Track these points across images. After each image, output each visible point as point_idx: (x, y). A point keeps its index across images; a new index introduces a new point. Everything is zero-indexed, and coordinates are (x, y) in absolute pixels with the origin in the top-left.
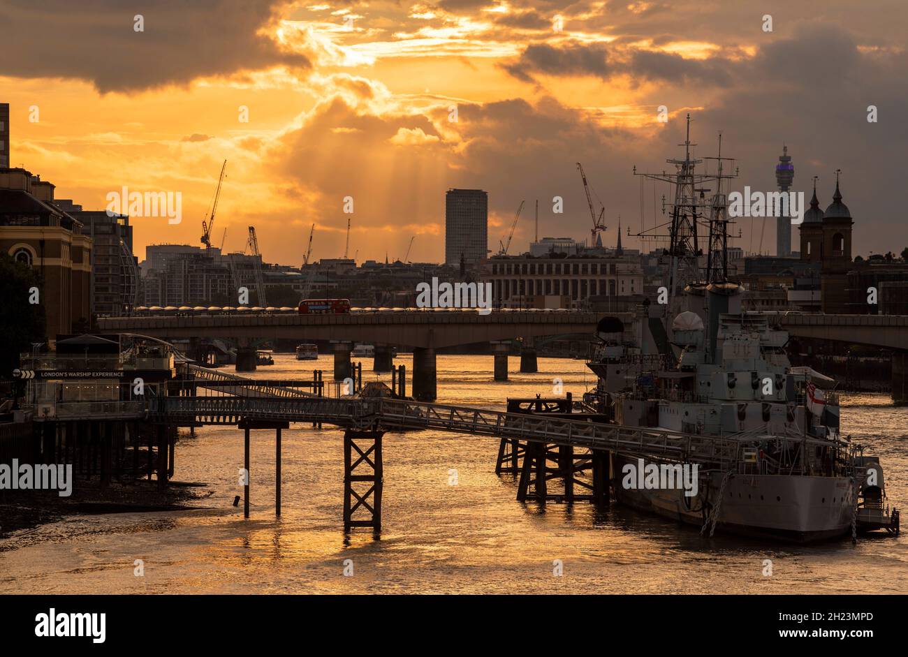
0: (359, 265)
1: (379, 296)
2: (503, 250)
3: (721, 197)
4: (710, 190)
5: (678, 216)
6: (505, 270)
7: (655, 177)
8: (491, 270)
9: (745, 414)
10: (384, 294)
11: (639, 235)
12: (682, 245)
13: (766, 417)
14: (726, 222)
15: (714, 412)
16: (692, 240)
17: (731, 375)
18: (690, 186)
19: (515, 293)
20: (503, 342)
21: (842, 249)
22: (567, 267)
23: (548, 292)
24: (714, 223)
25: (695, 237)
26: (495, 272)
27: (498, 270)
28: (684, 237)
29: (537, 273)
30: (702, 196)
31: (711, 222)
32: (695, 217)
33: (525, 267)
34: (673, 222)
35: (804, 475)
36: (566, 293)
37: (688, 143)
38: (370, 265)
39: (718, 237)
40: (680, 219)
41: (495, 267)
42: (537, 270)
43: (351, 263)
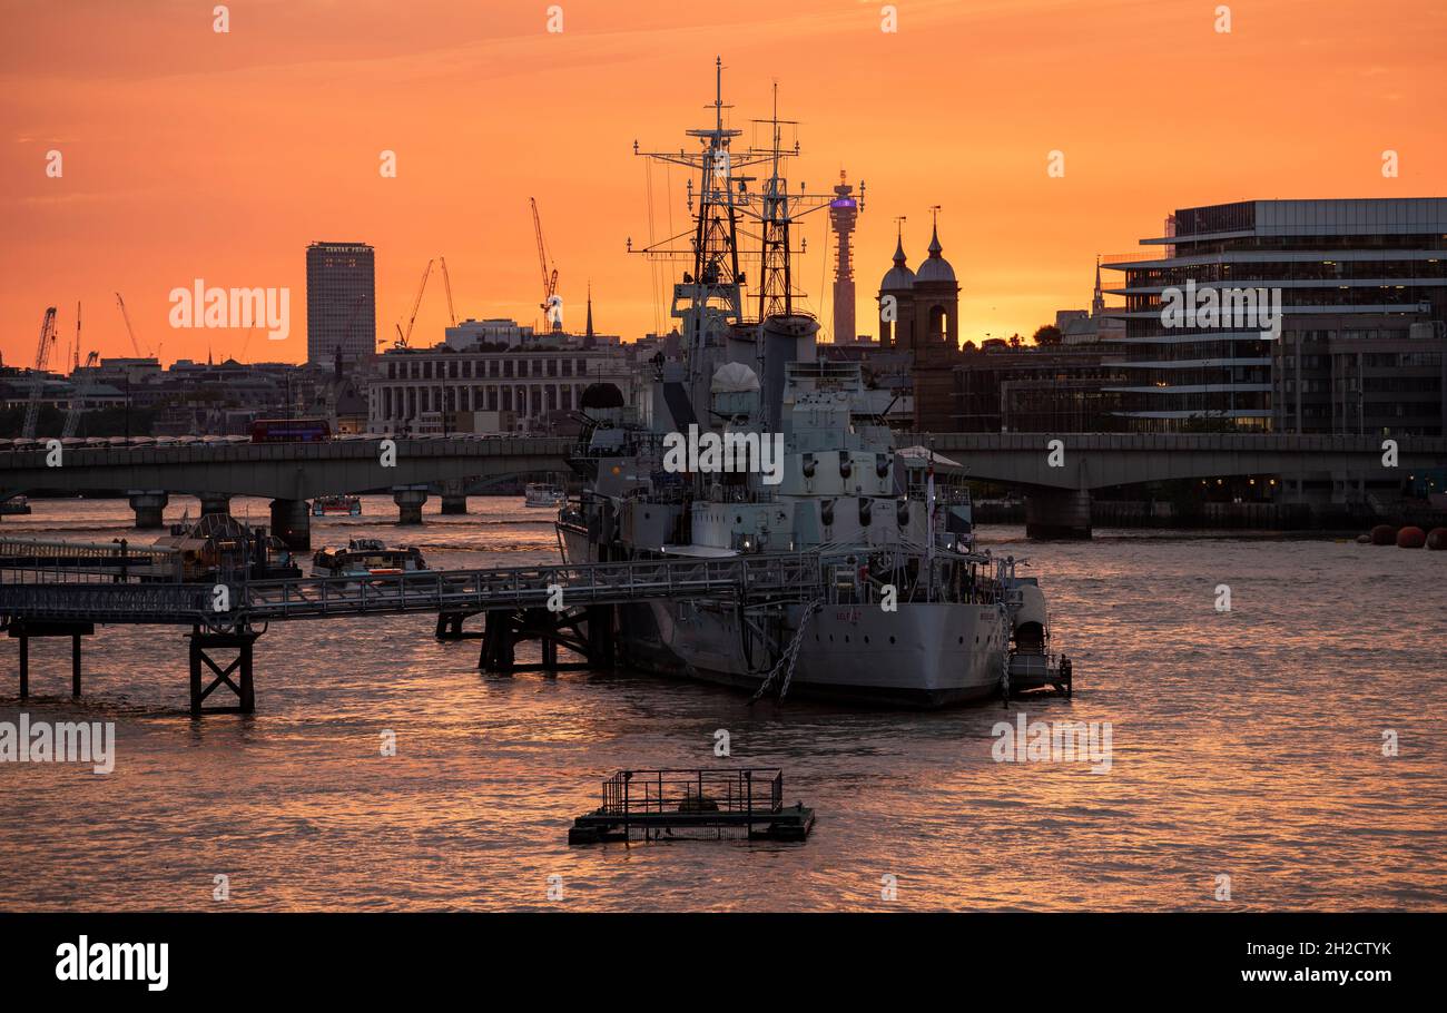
0: (165, 368)
1: (201, 417)
2: (403, 340)
3: (779, 182)
4: (755, 179)
5: (707, 219)
6: (409, 371)
7: (668, 158)
8: (387, 372)
9: (832, 515)
10: (210, 413)
11: (645, 251)
12: (713, 268)
13: (865, 519)
14: (787, 222)
15: (782, 515)
16: (728, 258)
17: (808, 457)
18: (724, 172)
19: (425, 408)
20: (413, 488)
21: (944, 330)
22: (509, 365)
23: (478, 405)
24: (769, 224)
25: (734, 252)
26: (392, 375)
27: (397, 372)
28: (716, 253)
29: (460, 375)
30: (743, 188)
31: (765, 222)
32: (733, 220)
33: (440, 365)
34: (699, 230)
35: (932, 601)
36: (507, 406)
37: (719, 104)
38: (182, 367)
39: (776, 245)
40: (710, 224)
41: (392, 367)
42: (460, 370)
43: (152, 364)
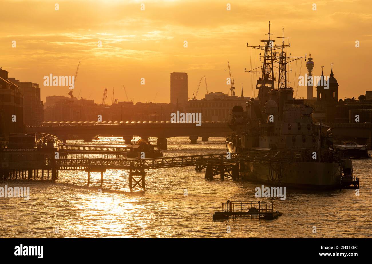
0: (135, 104)
2: (194, 97)
3: (284, 53)
4: (278, 53)
5: (265, 63)
6: (195, 105)
7: (256, 47)
8: (189, 106)
9: (295, 140)
11: (249, 71)
12: (267, 76)
13: (304, 141)
14: (286, 64)
15: (282, 140)
16: (271, 74)
17: (289, 125)
18: (270, 51)
21: (334, 96)
22: (221, 104)
23: (213, 114)
24: (281, 64)
25: (273, 72)
27: (192, 106)
28: (268, 72)
29: (208, 107)
31: (280, 64)
32: (272, 64)
33: (203, 104)
34: (264, 66)
35: (320, 162)
36: (220, 115)
37: (269, 34)
38: (139, 104)
39: (283, 70)
40: (266, 65)
41: (191, 104)
43: (131, 103)
